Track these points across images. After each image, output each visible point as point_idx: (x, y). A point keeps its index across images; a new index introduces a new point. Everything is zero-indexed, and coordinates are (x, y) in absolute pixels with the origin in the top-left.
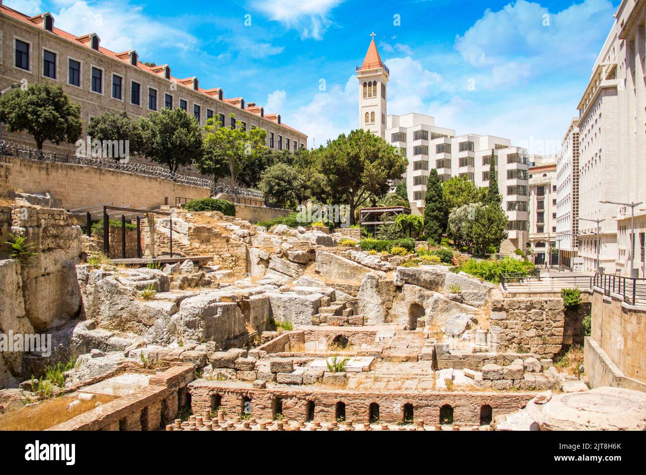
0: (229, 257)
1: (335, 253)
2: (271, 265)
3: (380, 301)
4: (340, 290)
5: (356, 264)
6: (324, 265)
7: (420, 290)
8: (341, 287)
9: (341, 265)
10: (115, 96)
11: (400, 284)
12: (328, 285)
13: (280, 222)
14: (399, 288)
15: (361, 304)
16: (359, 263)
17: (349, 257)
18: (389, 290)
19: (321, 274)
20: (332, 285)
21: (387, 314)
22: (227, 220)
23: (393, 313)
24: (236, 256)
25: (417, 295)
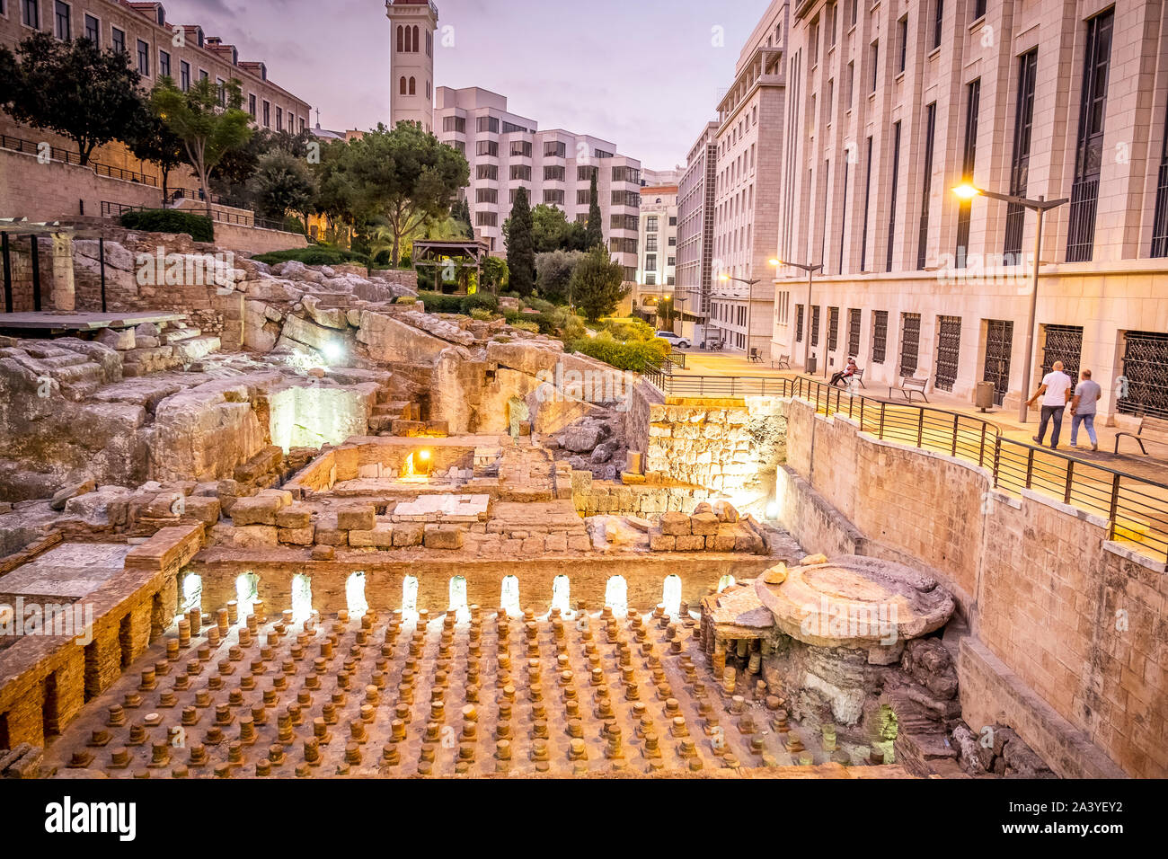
0: (211, 315)
1: (391, 315)
2: (287, 330)
3: (463, 394)
4: (401, 374)
5: (424, 335)
6: (374, 334)
7: (522, 378)
8: (405, 371)
9: (400, 334)
11: (492, 367)
12: (380, 365)
14: (490, 374)
15: (433, 397)
16: (428, 332)
17: (412, 323)
18: (475, 376)
19: (369, 347)
20: (389, 366)
21: (474, 414)
22: (203, 251)
23: (482, 411)
24: (225, 313)
25: (517, 386)
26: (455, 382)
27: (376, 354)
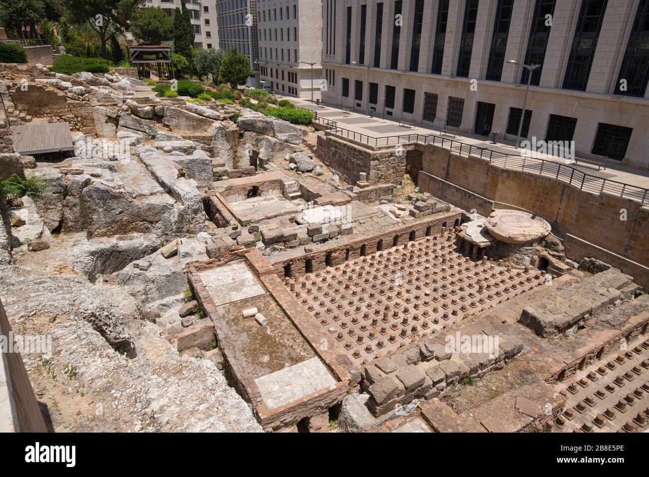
0: (73, 118)
2: (121, 122)
5: (201, 117)
6: (173, 120)
7: (256, 135)
9: (188, 118)
11: (241, 132)
14: (241, 135)
18: (234, 137)
19: (171, 127)
21: (235, 157)
23: (239, 155)
24: (82, 117)
25: (254, 140)
26: (225, 142)
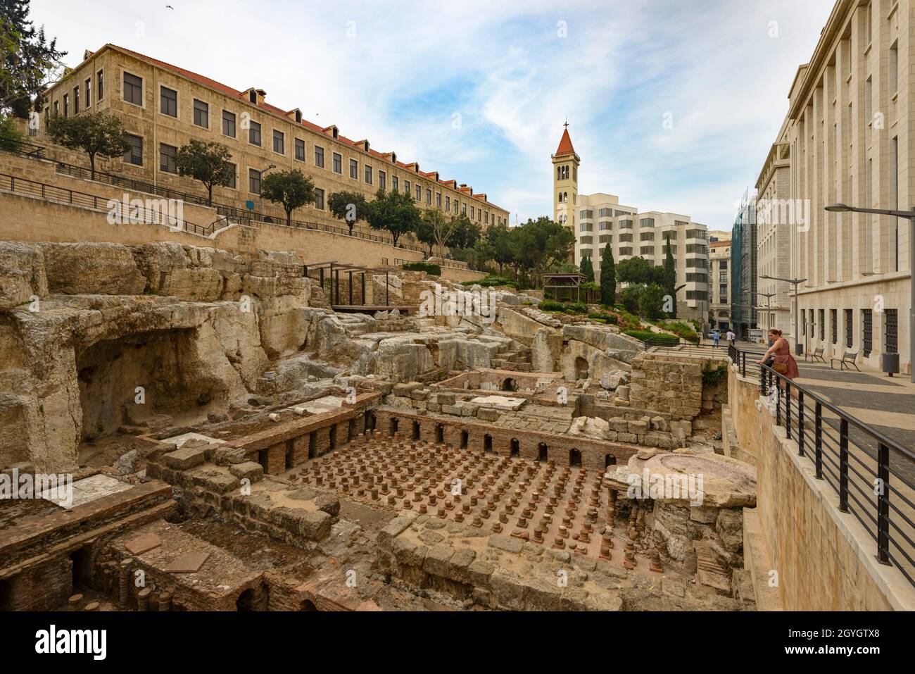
1: (515, 310)
3: (550, 353)
4: (517, 341)
5: (531, 320)
6: (506, 319)
8: (519, 339)
10: (352, 176)
11: (566, 339)
12: (507, 335)
13: (477, 283)
14: (565, 343)
15: (534, 354)
16: (534, 319)
17: (526, 314)
18: (557, 344)
19: (503, 326)
20: (511, 336)
21: (556, 364)
22: (432, 279)
23: (561, 363)
25: (581, 350)
26: (546, 347)
27: (507, 330)
